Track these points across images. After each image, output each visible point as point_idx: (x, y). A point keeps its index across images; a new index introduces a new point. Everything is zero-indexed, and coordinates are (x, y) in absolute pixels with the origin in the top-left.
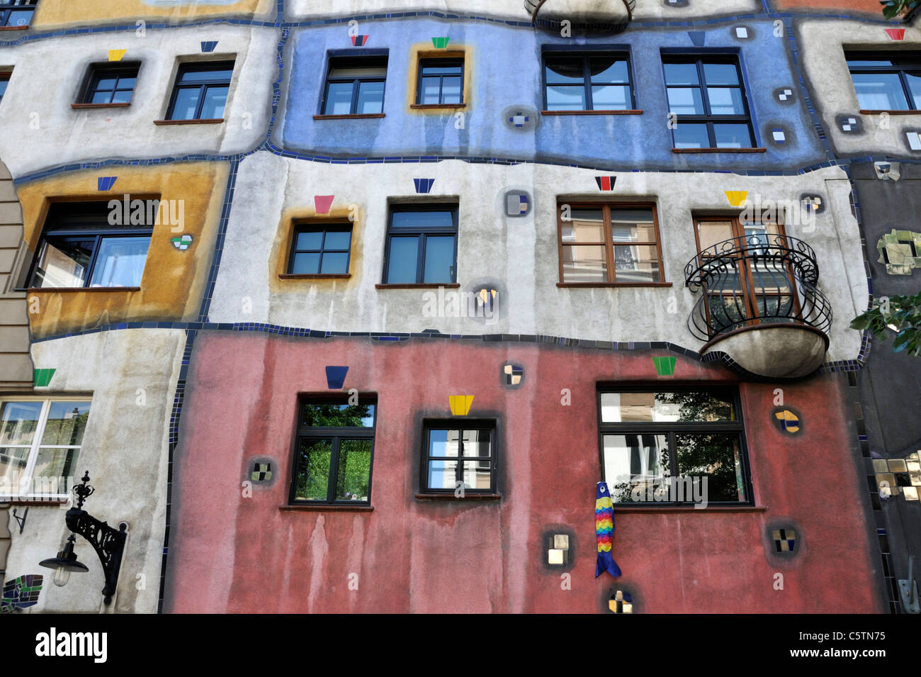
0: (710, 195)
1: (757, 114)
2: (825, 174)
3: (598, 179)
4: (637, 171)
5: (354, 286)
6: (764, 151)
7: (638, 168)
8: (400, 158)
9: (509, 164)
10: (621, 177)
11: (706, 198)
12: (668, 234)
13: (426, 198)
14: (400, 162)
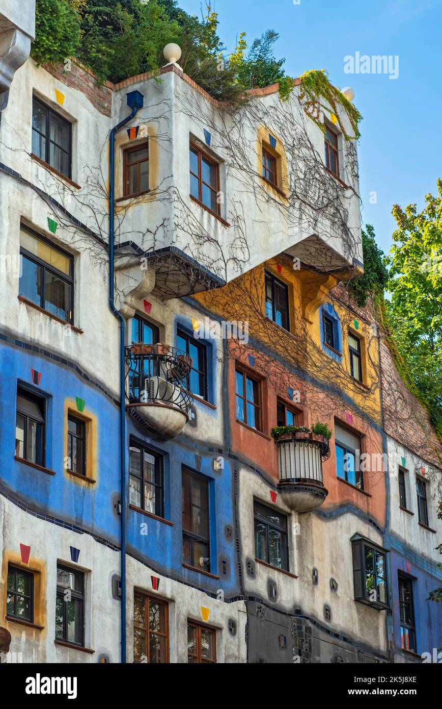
0: (195, 608)
1: (217, 544)
2: (238, 606)
3: (152, 577)
4: (167, 577)
5: (44, 638)
6: (217, 579)
7: (169, 575)
8: (62, 522)
9: (113, 549)
10: (162, 578)
11: (193, 609)
12: (178, 634)
13: (76, 566)
14: (62, 526)
